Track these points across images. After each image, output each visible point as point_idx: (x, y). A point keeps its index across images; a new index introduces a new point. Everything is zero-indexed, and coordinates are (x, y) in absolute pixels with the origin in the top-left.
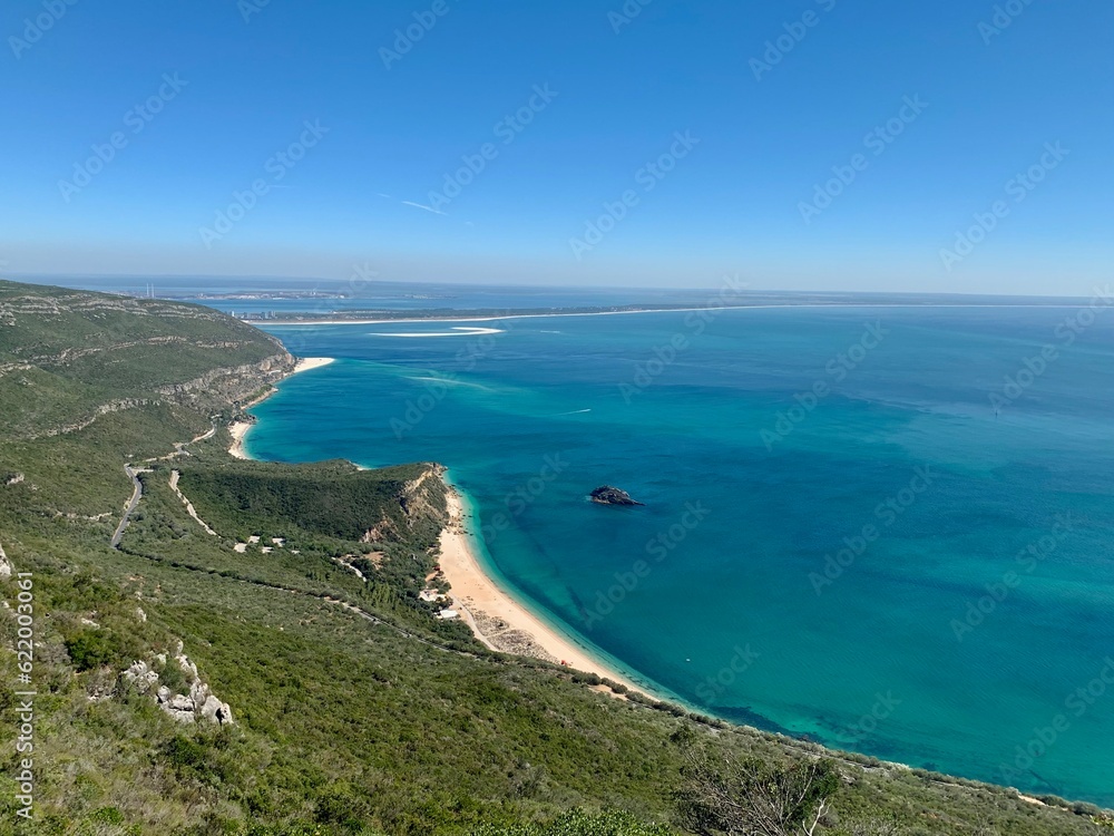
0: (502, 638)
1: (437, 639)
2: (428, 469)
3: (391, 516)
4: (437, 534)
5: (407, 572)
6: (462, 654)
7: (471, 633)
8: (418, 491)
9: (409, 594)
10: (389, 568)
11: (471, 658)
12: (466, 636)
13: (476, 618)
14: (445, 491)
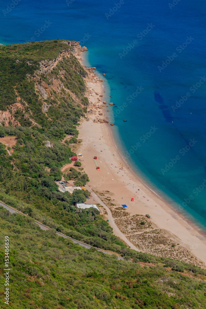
0: (143, 238)
1: (76, 233)
2: (66, 49)
3: (26, 99)
4: (75, 122)
5: (42, 160)
6: (104, 251)
7: (109, 230)
8: (55, 73)
9: (45, 184)
10: (23, 154)
11: (114, 257)
12: (104, 233)
13: (115, 214)
14: (84, 74)
